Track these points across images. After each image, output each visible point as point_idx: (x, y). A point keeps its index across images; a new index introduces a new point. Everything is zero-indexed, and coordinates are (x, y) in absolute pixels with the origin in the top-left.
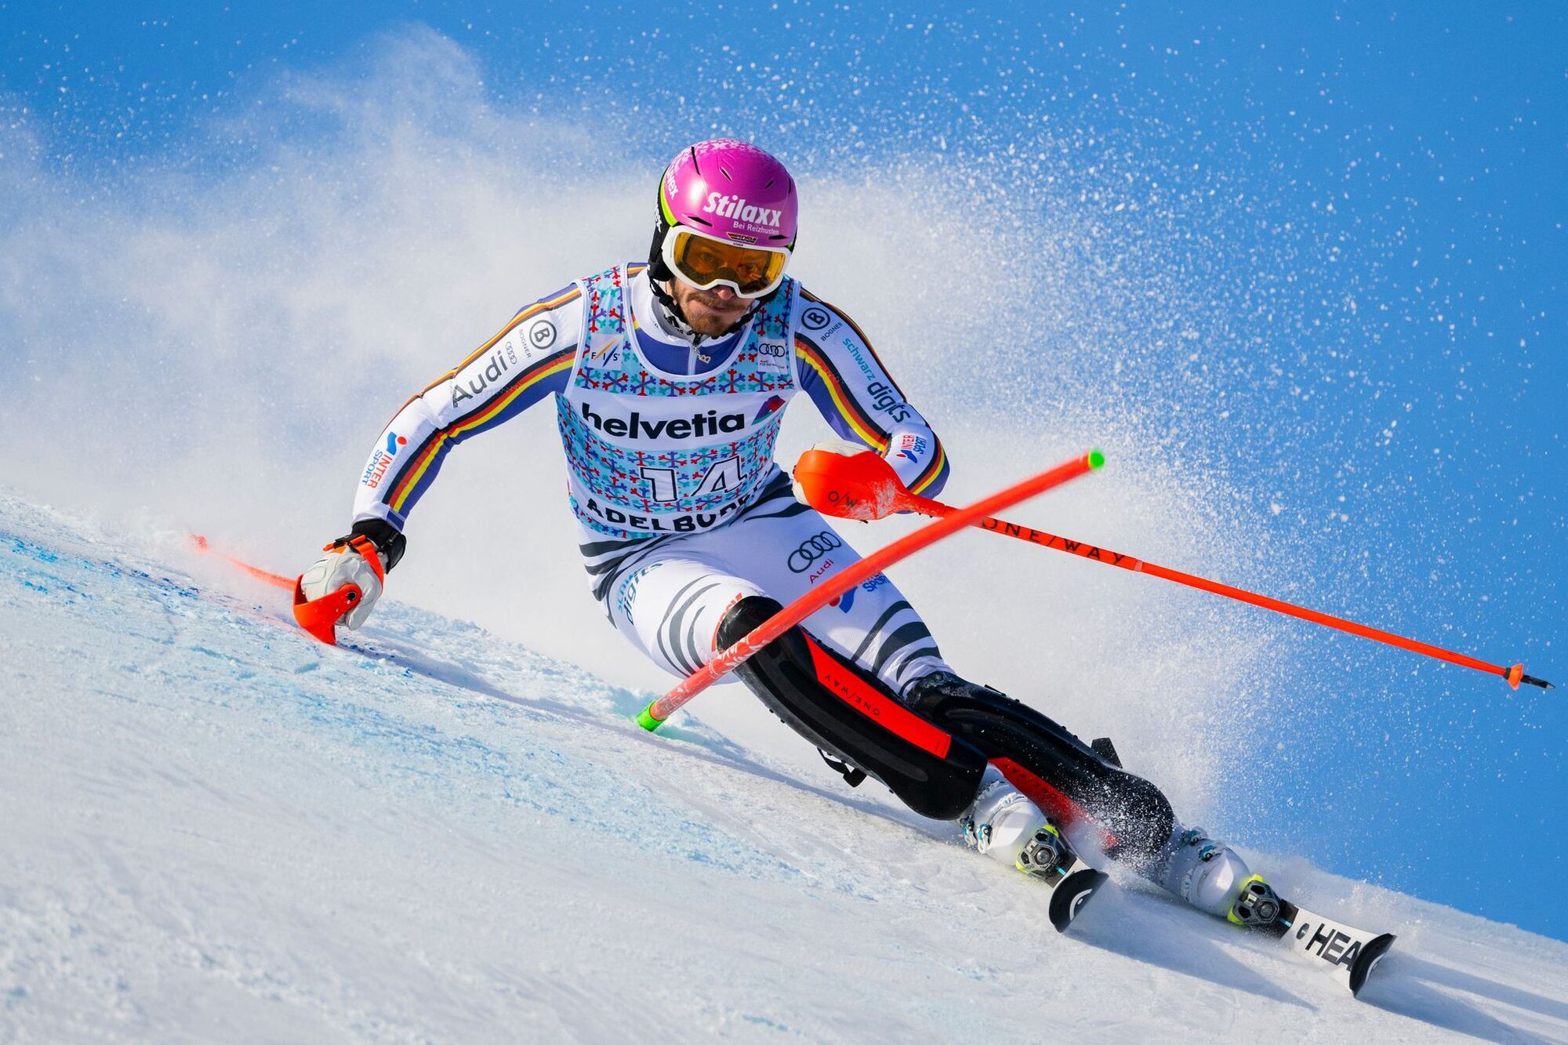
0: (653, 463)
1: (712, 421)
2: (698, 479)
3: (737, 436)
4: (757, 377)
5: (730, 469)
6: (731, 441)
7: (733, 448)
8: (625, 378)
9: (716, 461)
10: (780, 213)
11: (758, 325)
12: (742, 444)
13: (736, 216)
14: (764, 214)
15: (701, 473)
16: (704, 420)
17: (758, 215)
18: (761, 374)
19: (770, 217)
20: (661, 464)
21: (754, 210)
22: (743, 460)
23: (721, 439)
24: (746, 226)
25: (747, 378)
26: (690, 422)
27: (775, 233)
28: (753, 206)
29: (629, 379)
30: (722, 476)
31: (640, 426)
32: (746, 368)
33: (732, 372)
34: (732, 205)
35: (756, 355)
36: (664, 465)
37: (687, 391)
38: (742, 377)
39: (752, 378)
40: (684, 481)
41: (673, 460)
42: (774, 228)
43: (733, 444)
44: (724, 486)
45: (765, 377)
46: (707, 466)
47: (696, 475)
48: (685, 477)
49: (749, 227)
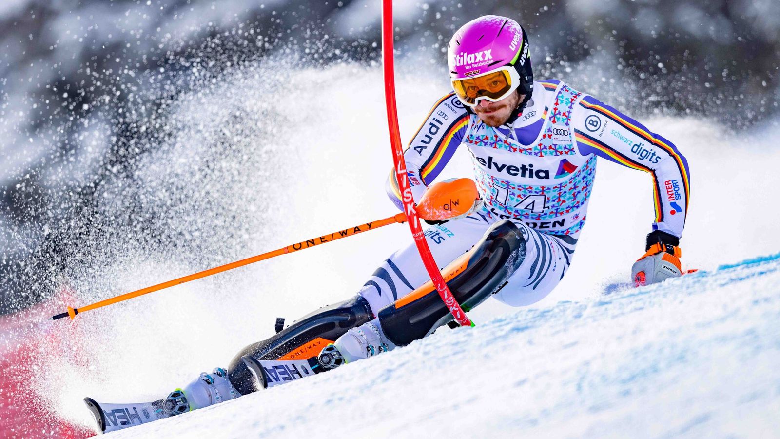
0: (498, 183)
1: (531, 171)
2: (519, 198)
3: (544, 182)
4: (553, 147)
5: (539, 200)
6: (542, 185)
7: (543, 189)
8: (487, 138)
9: (531, 194)
10: (490, 51)
11: (552, 117)
12: (549, 189)
13: (465, 63)
14: (479, 55)
15: (522, 196)
16: (527, 169)
17: (476, 57)
18: (555, 145)
19: (484, 56)
20: (502, 185)
21: (473, 56)
22: (548, 198)
23: (535, 182)
24: (472, 66)
25: (548, 148)
26: (519, 168)
27: (492, 62)
28: (471, 54)
29: (489, 139)
30: (533, 202)
31: (492, 164)
32: (547, 142)
33: (540, 145)
34: (462, 58)
35: (552, 135)
36: (504, 186)
37: (518, 150)
38: (545, 147)
39: (550, 147)
40: (512, 196)
41: (508, 185)
42: (489, 59)
43: (543, 187)
44: (533, 209)
45: (557, 147)
46: (526, 194)
47: (519, 196)
48: (513, 194)
49: (474, 66)
